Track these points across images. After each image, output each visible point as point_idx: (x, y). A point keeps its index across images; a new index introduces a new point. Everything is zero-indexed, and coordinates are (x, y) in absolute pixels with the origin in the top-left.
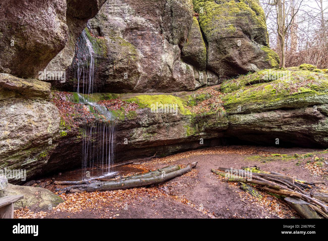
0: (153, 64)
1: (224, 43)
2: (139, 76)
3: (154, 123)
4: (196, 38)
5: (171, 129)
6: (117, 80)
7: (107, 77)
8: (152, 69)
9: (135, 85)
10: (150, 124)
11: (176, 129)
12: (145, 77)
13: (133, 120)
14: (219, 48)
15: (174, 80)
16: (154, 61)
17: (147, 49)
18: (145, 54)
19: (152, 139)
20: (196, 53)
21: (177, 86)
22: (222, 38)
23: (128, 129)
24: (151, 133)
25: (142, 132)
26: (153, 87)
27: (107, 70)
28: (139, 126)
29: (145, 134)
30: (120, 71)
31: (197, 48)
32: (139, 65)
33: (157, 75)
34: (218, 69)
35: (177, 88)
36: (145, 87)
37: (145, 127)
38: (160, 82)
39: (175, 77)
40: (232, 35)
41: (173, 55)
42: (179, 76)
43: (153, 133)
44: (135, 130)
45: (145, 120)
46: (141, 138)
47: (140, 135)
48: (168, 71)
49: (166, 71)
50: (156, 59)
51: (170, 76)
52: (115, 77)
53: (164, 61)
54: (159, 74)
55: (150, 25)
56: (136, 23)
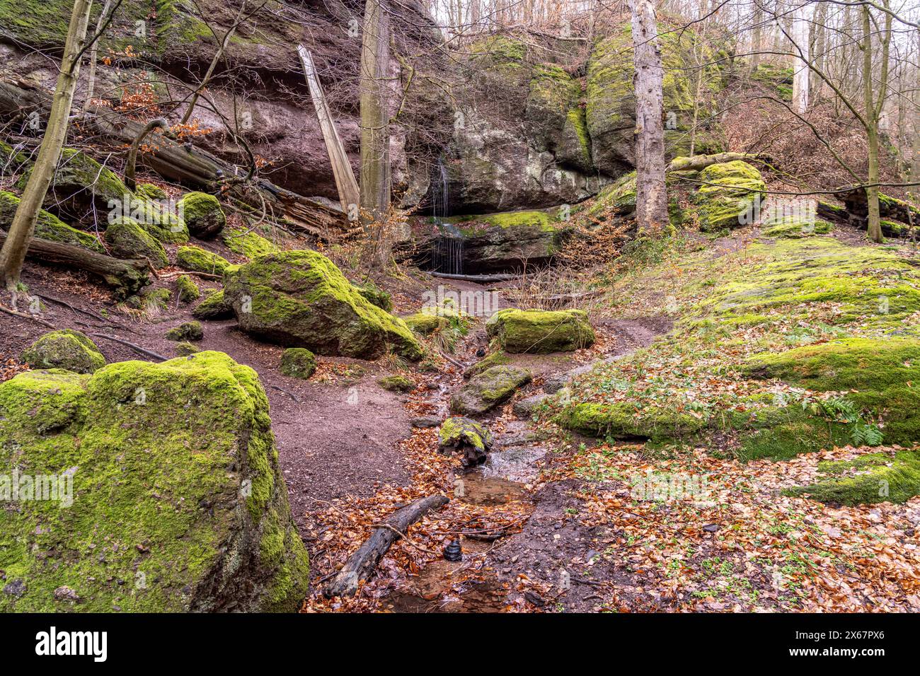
0: (516, 179)
1: (608, 138)
2: (501, 194)
3: (506, 241)
4: (571, 138)
5: (528, 247)
6: (473, 202)
7: (463, 199)
8: (516, 185)
9: (497, 204)
10: (502, 242)
11: (534, 247)
12: (509, 194)
13: (482, 238)
14: (603, 145)
15: (546, 193)
16: (518, 175)
17: (509, 162)
18: (507, 169)
19: (506, 257)
20: (572, 157)
21: (554, 200)
22: (603, 133)
23: (478, 246)
24: (505, 251)
25: (494, 250)
26: (521, 204)
27: (462, 193)
28: (490, 244)
29: (498, 252)
30: (475, 192)
31: (573, 151)
32: (499, 183)
33: (522, 190)
34: (611, 172)
35: (554, 203)
36: (511, 205)
37: (496, 244)
38: (528, 197)
39: (546, 189)
40: (617, 127)
41: (540, 165)
42: (554, 187)
43: (507, 251)
44: (486, 248)
45: (496, 238)
46: (494, 256)
47: (492, 253)
48: (536, 184)
49: (532, 184)
50: (520, 172)
51: (539, 189)
52: (471, 199)
53: (529, 173)
54: (525, 189)
55: (511, 136)
56: (495, 138)
